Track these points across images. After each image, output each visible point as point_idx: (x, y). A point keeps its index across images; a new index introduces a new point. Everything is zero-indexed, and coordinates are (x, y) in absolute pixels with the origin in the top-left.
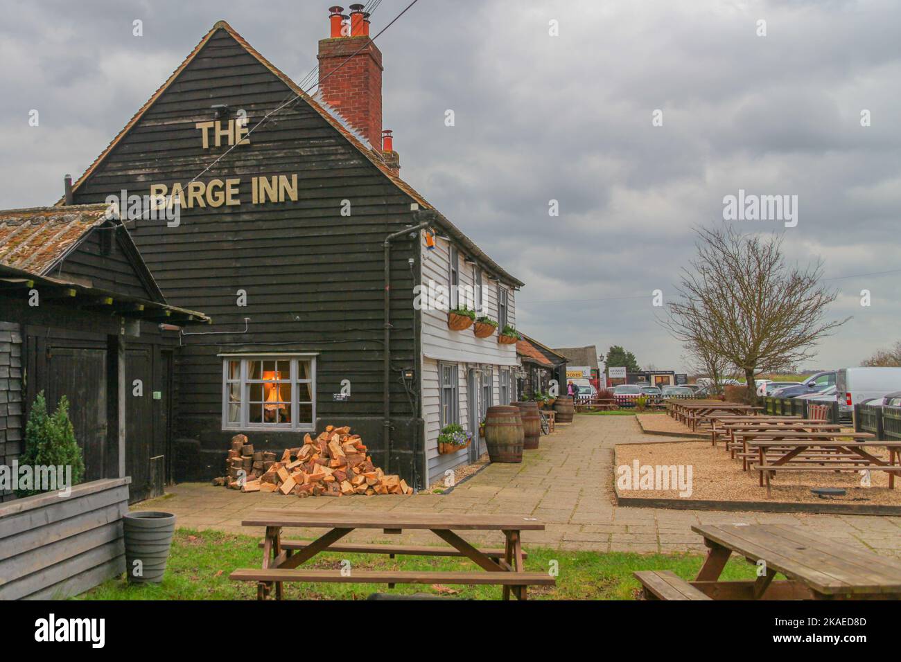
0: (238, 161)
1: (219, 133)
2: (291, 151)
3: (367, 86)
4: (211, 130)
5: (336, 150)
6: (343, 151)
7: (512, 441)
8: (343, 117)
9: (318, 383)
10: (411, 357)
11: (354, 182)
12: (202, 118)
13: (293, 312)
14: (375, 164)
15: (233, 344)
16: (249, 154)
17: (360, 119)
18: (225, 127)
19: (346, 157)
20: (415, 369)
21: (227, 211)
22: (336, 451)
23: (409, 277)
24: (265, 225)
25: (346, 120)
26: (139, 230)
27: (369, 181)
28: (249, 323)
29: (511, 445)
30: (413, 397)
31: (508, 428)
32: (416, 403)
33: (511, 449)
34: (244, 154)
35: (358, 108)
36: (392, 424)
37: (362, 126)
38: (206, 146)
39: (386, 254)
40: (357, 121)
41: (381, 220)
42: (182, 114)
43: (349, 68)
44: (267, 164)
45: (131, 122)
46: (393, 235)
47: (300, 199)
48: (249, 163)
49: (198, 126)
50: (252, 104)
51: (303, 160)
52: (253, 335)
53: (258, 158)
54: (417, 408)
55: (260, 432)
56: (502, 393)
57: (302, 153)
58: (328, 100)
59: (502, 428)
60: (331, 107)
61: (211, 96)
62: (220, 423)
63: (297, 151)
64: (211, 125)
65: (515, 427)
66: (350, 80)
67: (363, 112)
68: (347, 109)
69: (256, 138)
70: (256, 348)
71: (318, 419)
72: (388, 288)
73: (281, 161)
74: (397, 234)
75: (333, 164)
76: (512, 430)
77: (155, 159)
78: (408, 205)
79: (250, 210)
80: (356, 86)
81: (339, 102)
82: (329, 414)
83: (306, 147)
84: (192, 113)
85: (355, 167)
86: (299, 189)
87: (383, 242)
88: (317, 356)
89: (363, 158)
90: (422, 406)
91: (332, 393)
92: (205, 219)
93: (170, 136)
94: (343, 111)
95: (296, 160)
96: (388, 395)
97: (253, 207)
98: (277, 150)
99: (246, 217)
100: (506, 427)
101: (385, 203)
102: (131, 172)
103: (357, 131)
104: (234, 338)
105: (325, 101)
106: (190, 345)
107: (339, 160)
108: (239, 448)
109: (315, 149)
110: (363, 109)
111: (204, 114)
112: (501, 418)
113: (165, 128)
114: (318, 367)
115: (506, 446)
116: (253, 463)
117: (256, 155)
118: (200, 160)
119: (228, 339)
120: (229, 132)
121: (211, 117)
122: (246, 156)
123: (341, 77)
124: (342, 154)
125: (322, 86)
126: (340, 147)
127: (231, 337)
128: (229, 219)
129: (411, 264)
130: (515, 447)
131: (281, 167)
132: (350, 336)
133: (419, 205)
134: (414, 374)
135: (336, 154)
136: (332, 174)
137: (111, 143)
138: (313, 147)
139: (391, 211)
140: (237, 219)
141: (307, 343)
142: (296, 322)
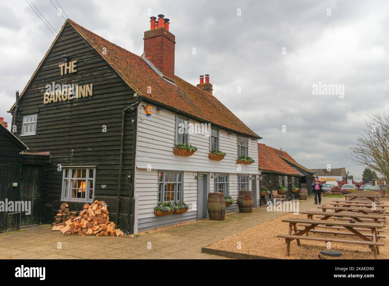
0: (73, 80)
1: (66, 68)
2: (91, 73)
3: (162, 49)
4: (64, 67)
5: (108, 71)
6: (110, 71)
7: (217, 210)
8: (152, 64)
9: (96, 180)
10: (131, 168)
11: (114, 85)
12: (62, 63)
13: (89, 147)
14: (121, 76)
15: (68, 162)
16: (77, 76)
17: (159, 64)
18: (68, 65)
19: (111, 74)
20: (132, 173)
21: (69, 102)
22: (91, 213)
23: (132, 129)
24: (81, 108)
25: (153, 65)
26: (40, 112)
27: (119, 84)
28: (73, 152)
29: (217, 212)
30: (130, 187)
31: (216, 203)
32: (131, 190)
33: (217, 214)
34: (75, 76)
35: (158, 59)
36: (121, 200)
37: (159, 67)
38: (62, 74)
39: (123, 118)
40: (158, 65)
41: (122, 102)
42: (55, 62)
43: (155, 42)
44: (82, 80)
45: (38, 67)
46: (125, 109)
47: (93, 95)
48: (76, 80)
49: (60, 66)
50: (78, 54)
51: (95, 77)
52: (74, 158)
53: (80, 78)
54: (131, 193)
55: (73, 202)
56: (239, 186)
57: (95, 74)
58: (147, 57)
59: (212, 203)
60: (148, 60)
61: (65, 52)
62: (60, 198)
63: (93, 73)
64: (63, 65)
65: (219, 203)
66: (155, 47)
67: (160, 60)
68: (154, 60)
69: (79, 69)
70: (75, 164)
71: (95, 197)
72: (122, 134)
73: (88, 78)
74: (127, 108)
75: (106, 78)
76: (217, 204)
77: (46, 82)
78: (133, 94)
79: (76, 101)
80: (157, 50)
81: (151, 57)
82: (99, 195)
83: (96, 71)
84: (59, 61)
85: (114, 78)
86: (93, 91)
87: (122, 113)
88: (96, 167)
89: (117, 74)
90: (135, 192)
91: (101, 185)
92: (61, 107)
93: (51, 71)
94: (152, 61)
95: (93, 77)
96: (120, 186)
97: (78, 100)
98: (86, 73)
99: (75, 105)
100: (214, 203)
101: (124, 94)
102: (39, 88)
103: (157, 69)
104: (68, 159)
105: (146, 57)
106: (53, 162)
107: (109, 76)
108: (62, 210)
109: (100, 72)
110: (160, 59)
111: (63, 61)
112: (213, 199)
113: (50, 68)
114: (97, 172)
115: (214, 212)
116: (67, 217)
117: (79, 77)
118: (61, 81)
119: (66, 159)
120: (69, 68)
121: (64, 62)
122: (76, 78)
123: (152, 46)
124: (109, 73)
125: (145, 51)
126: (109, 70)
127: (67, 158)
128: (69, 106)
129: (133, 123)
130: (219, 213)
131: (88, 81)
132: (109, 158)
133: (137, 94)
134: (131, 176)
135: (107, 73)
136: (105, 82)
137: (32, 76)
138: (99, 71)
139: (127, 97)
140: (72, 106)
141: (93, 161)
142: (90, 151)
